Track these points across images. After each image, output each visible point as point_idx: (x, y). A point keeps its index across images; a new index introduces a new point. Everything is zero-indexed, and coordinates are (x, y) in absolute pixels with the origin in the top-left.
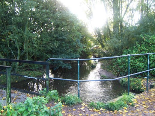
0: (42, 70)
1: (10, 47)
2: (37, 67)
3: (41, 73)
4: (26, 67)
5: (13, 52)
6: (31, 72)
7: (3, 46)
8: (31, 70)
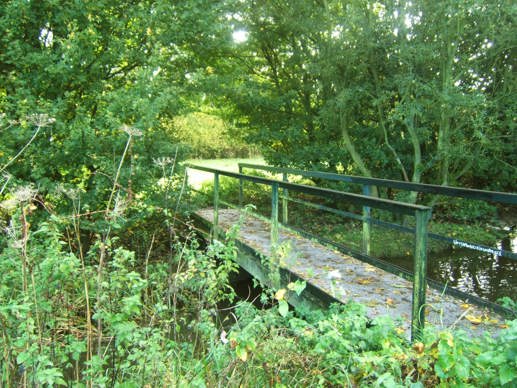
0: (494, 224)
1: (390, 143)
2: (477, 213)
3: (491, 232)
4: (438, 209)
5: (398, 160)
6: (455, 226)
7: (369, 140)
8: (454, 221)
